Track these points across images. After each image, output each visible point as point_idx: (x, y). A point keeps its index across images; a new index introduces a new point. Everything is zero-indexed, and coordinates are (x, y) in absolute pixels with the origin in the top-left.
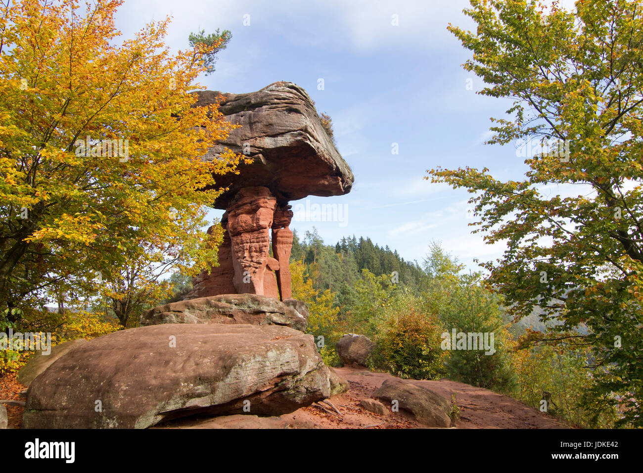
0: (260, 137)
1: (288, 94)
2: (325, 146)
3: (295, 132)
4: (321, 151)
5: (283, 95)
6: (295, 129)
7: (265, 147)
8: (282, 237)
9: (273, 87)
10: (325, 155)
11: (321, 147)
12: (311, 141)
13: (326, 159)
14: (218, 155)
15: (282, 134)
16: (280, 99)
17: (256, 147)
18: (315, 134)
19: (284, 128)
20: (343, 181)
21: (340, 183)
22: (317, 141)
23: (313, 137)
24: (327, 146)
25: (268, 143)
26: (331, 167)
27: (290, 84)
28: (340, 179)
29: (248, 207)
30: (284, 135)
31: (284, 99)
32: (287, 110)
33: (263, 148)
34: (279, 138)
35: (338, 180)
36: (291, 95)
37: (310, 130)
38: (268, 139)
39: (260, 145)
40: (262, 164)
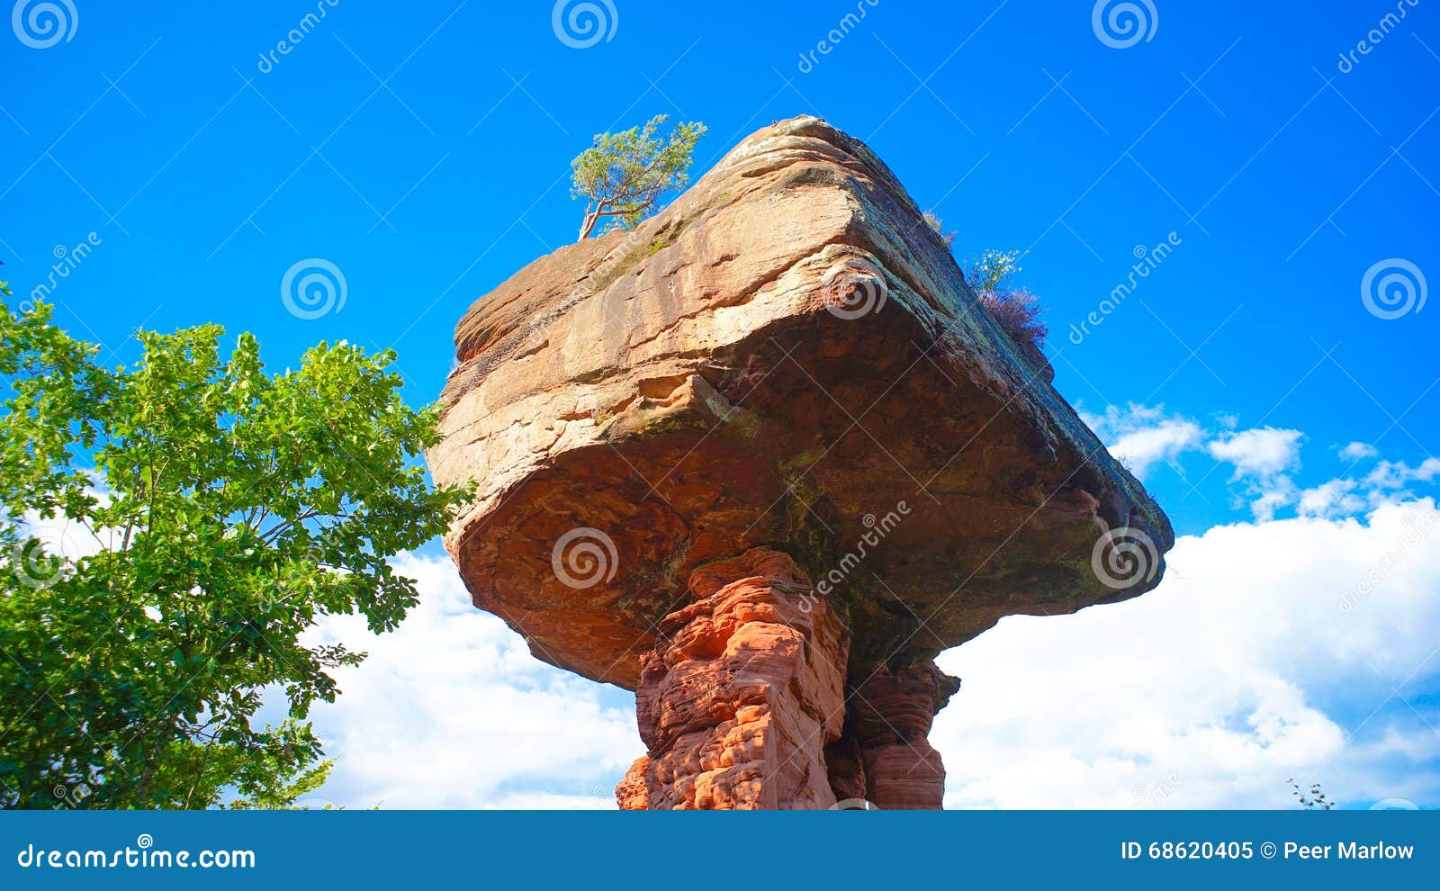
0: (693, 316)
2: (982, 340)
3: (815, 256)
4: (960, 345)
6: (811, 245)
7: (711, 345)
9: (744, 150)
10: (986, 368)
11: (957, 330)
13: (993, 383)
14: (564, 422)
15: (773, 276)
17: (681, 356)
19: (774, 253)
20: (1109, 516)
21: (1098, 520)
23: (907, 278)
24: (994, 343)
25: (731, 326)
26: (1033, 440)
28: (1096, 503)
30: (779, 282)
31: (778, 167)
33: (704, 352)
34: (761, 297)
35: (1087, 502)
38: (724, 314)
39: (693, 345)
40: (711, 418)
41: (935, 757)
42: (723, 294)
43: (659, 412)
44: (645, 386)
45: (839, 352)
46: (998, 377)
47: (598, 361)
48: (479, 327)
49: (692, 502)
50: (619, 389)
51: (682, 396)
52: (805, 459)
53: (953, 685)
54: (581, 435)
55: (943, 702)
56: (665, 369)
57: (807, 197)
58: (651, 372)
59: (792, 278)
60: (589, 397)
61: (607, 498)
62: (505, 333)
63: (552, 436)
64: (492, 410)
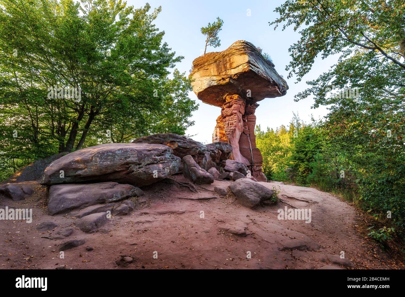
0: (228, 70)
1: (241, 47)
2: (264, 70)
3: (244, 65)
4: (261, 73)
5: (238, 48)
6: (243, 63)
7: (231, 74)
8: (250, 119)
9: (234, 45)
10: (264, 75)
11: (261, 71)
12: (252, 68)
13: (265, 77)
15: (239, 66)
16: (237, 50)
18: (256, 64)
19: (239, 63)
20: (279, 88)
21: (277, 89)
22: (258, 68)
23: (255, 66)
24: (265, 70)
25: (233, 72)
26: (269, 81)
27: (242, 42)
28: (277, 87)
29: (228, 105)
31: (239, 49)
32: (239, 54)
34: (237, 69)
36: (242, 47)
37: (252, 62)
38: (232, 70)
39: (228, 74)
40: (231, 83)
41: (255, 116)
42: (232, 68)
43: (224, 82)
44: (223, 79)
45: (246, 75)
46: (265, 76)
47: (216, 74)
48: (197, 63)
49: (227, 90)
50: (220, 78)
51: (227, 80)
52: (241, 85)
53: (258, 105)
54: (215, 83)
55: (257, 107)
56: (225, 77)
57: (243, 56)
58: (223, 77)
59: (241, 67)
60: (215, 78)
61: (217, 89)
62: (201, 65)
63: (211, 83)
64: (201, 77)
